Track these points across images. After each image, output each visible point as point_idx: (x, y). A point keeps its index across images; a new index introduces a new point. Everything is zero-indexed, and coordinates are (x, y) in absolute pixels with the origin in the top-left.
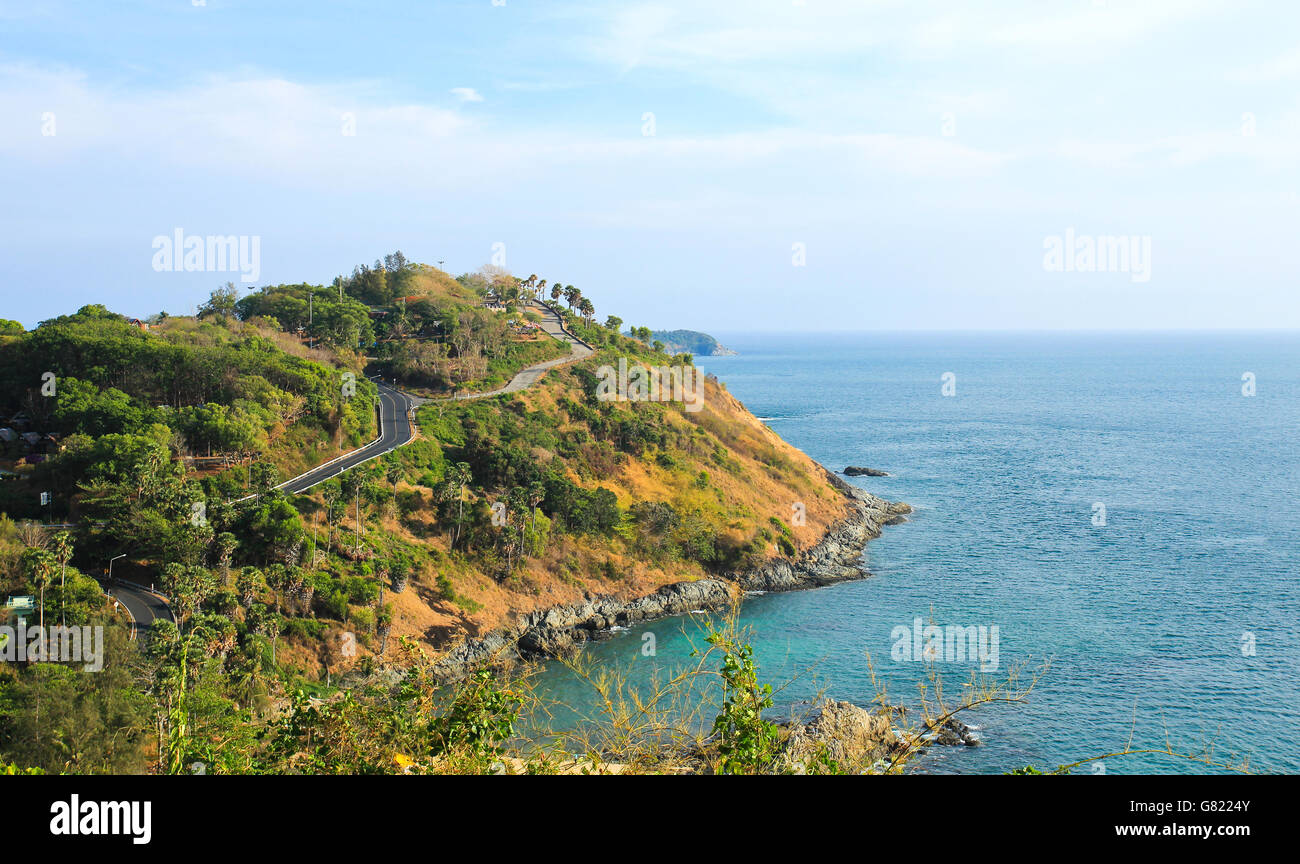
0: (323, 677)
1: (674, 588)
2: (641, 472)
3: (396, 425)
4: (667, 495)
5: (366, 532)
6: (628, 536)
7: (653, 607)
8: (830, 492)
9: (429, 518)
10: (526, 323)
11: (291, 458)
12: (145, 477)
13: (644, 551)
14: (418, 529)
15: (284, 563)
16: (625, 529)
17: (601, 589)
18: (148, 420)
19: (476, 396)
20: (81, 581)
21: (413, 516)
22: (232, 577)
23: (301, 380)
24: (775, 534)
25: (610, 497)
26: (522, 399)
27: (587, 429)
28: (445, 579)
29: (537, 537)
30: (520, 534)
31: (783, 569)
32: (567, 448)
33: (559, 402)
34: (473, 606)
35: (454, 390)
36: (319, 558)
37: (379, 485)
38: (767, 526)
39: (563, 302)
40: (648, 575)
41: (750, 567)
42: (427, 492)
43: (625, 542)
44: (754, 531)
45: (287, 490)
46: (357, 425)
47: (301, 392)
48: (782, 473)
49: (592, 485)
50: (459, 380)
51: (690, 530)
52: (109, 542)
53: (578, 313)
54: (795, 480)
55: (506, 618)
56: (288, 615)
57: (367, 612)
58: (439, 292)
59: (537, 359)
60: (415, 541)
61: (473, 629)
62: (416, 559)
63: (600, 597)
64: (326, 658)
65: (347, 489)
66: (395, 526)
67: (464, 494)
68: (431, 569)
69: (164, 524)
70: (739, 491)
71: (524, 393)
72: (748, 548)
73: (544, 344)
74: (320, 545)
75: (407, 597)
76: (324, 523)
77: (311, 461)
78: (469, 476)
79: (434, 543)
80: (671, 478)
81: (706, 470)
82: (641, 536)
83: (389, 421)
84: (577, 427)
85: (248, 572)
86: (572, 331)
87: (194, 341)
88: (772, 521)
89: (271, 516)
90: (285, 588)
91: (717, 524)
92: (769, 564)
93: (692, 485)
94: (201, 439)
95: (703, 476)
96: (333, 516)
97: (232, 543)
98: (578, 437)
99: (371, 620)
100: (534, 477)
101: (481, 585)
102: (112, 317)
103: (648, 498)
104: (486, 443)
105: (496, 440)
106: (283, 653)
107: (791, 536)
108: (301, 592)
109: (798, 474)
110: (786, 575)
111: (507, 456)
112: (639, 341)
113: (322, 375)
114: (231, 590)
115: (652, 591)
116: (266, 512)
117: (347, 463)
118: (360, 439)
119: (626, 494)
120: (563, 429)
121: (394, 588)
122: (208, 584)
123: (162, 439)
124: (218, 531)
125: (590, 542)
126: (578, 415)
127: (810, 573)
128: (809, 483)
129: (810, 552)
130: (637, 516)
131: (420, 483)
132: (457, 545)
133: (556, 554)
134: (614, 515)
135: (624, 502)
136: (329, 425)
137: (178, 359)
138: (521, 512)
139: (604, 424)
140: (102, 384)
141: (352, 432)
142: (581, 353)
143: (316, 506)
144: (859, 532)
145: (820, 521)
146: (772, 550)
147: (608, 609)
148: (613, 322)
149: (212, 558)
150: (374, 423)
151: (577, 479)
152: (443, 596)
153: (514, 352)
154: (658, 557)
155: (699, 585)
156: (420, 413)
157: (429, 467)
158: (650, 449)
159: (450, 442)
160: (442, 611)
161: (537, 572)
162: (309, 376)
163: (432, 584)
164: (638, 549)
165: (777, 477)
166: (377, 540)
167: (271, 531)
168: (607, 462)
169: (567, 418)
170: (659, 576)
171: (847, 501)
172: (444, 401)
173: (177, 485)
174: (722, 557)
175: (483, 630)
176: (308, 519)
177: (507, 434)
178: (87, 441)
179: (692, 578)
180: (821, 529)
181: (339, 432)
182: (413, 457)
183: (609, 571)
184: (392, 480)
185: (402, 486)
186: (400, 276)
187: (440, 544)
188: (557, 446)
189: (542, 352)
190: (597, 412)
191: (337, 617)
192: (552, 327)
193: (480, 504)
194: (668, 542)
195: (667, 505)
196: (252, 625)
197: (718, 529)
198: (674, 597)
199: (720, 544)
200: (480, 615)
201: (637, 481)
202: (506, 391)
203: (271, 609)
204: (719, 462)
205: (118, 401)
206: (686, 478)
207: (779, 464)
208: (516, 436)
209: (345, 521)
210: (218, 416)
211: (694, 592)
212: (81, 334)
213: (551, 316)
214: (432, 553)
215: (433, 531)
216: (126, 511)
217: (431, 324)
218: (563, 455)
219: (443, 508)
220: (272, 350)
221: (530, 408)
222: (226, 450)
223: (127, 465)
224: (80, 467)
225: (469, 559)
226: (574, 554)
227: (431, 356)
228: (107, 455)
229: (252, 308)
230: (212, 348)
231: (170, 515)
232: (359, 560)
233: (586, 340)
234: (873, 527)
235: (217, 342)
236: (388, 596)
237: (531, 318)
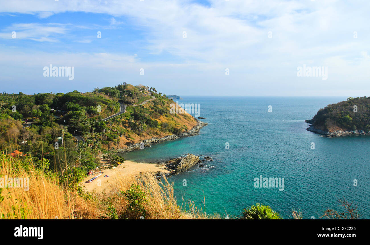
0: (108, 150)
1: (167, 136)
2: (163, 118)
3: (123, 110)
4: (167, 122)
5: (116, 127)
6: (160, 128)
7: (164, 139)
8: (194, 121)
9: (127, 125)
10: (145, 94)
11: (105, 115)
12: (80, 118)
13: (163, 130)
14: (125, 127)
15: (103, 132)
16: (159, 127)
17: (155, 136)
18: (82, 109)
19: (136, 105)
20: (69, 134)
21: (125, 125)
22: (94, 134)
23: (107, 103)
24: (184, 128)
25: (157, 122)
26: (144, 106)
27: (154, 111)
28: (129, 134)
29: (145, 128)
30: (142, 127)
31: (185, 133)
32: (151, 114)
33: (150, 106)
34: (134, 139)
35: (133, 104)
36: (109, 131)
37: (119, 119)
38: (183, 126)
39: (152, 90)
40: (163, 134)
41: (180, 133)
42: (127, 121)
43: (160, 129)
44: (181, 127)
45: (104, 120)
46: (116, 110)
47: (107, 104)
48: (186, 118)
49: (154, 120)
50: (134, 103)
51: (170, 127)
52: (74, 128)
53: (154, 92)
54: (188, 119)
55: (139, 141)
56: (103, 140)
57: (116, 140)
58: (131, 88)
59: (147, 99)
60: (125, 128)
61: (134, 143)
62: (125, 131)
63: (155, 138)
64: (109, 147)
65: (113, 120)
66: (122, 126)
67: (133, 121)
68: (127, 133)
69: (83, 125)
70: (179, 121)
71: (144, 105)
72: (180, 130)
73: (148, 97)
74: (109, 129)
75: (123, 137)
76: (110, 126)
77: (108, 116)
78: (134, 118)
79: (128, 129)
80: (167, 119)
81: (173, 117)
82: (162, 128)
83: (122, 109)
84: (152, 110)
85: (96, 133)
86: (153, 95)
87: (90, 96)
88: (184, 126)
89: (101, 124)
90: (102, 136)
91: (175, 126)
92: (183, 132)
93: (171, 120)
94: (90, 112)
95: (173, 118)
96: (111, 125)
97: (94, 129)
98: (152, 112)
99: (116, 141)
100: (145, 118)
101: (135, 136)
102: (78, 92)
103: (163, 122)
104: (137, 113)
105: (139, 113)
106: (102, 146)
107: (187, 128)
108: (105, 137)
109: (189, 118)
110: (186, 134)
111: (140, 115)
112: (164, 97)
113: (110, 102)
114: (94, 136)
115: (164, 137)
116: (100, 124)
117: (114, 116)
118: (116, 112)
119: (160, 121)
120: (150, 111)
121: (121, 136)
122: (89, 135)
123: (83, 112)
124: (92, 127)
125: (153, 129)
126: (153, 108)
127: (190, 134)
128: (191, 120)
129: (190, 131)
130: (161, 125)
131: (126, 119)
132: (132, 129)
133: (148, 131)
134: (158, 125)
135: (159, 122)
136: (111, 110)
137: (87, 99)
138: (142, 124)
139: (157, 110)
140: (75, 103)
141: (115, 111)
142: (154, 98)
143: (108, 123)
144: (198, 127)
145: (192, 126)
146: (184, 130)
147: (156, 140)
148: (160, 94)
149: (91, 131)
150: (119, 109)
151: (152, 119)
152: (129, 137)
153: (143, 98)
154: (165, 131)
155: (171, 136)
156: (127, 108)
157: (128, 117)
158: (164, 114)
159: (131, 113)
160: (128, 140)
161: (145, 134)
162: (108, 102)
163: (127, 135)
164: (162, 130)
165: (185, 119)
166: (118, 128)
167: (101, 127)
168: (157, 116)
169: (151, 109)
170: (165, 134)
171: (197, 122)
172: (130, 106)
173: (85, 119)
174: (175, 131)
175: (135, 143)
176: (107, 125)
177: (141, 112)
178: (72, 112)
179: (170, 135)
180: (192, 127)
181: (113, 111)
182: (125, 115)
183: (157, 133)
184: (121, 119)
185: (123, 120)
186: (125, 86)
187: (129, 129)
188: (149, 113)
189: (147, 98)
190: (156, 108)
191: (111, 141)
192: (150, 95)
193: (136, 123)
194: (166, 129)
195: (166, 123)
196: (97, 142)
197: (175, 127)
198: (167, 138)
199: (175, 129)
200: (135, 140)
201: (162, 119)
202: (141, 104)
203: (100, 139)
204: (176, 116)
205: (77, 106)
206: (170, 119)
207: (186, 117)
208: (142, 112)
209: (113, 125)
210: (93, 108)
211: (170, 137)
212: (71, 95)
213: (150, 93)
214: (127, 131)
215: (128, 127)
216: (77, 123)
217: (130, 93)
218: (150, 115)
219: (129, 123)
220: (103, 98)
221: (145, 107)
222: (94, 114)
223: (77, 116)
224: (70, 116)
225: (134, 131)
226: (151, 131)
227: (129, 99)
228: (75, 114)
229: (101, 91)
230: (93, 97)
231: (84, 124)
232: (115, 131)
233: (155, 96)
234: (201, 127)
235: (94, 96)
236: (120, 137)
237: (146, 93)
